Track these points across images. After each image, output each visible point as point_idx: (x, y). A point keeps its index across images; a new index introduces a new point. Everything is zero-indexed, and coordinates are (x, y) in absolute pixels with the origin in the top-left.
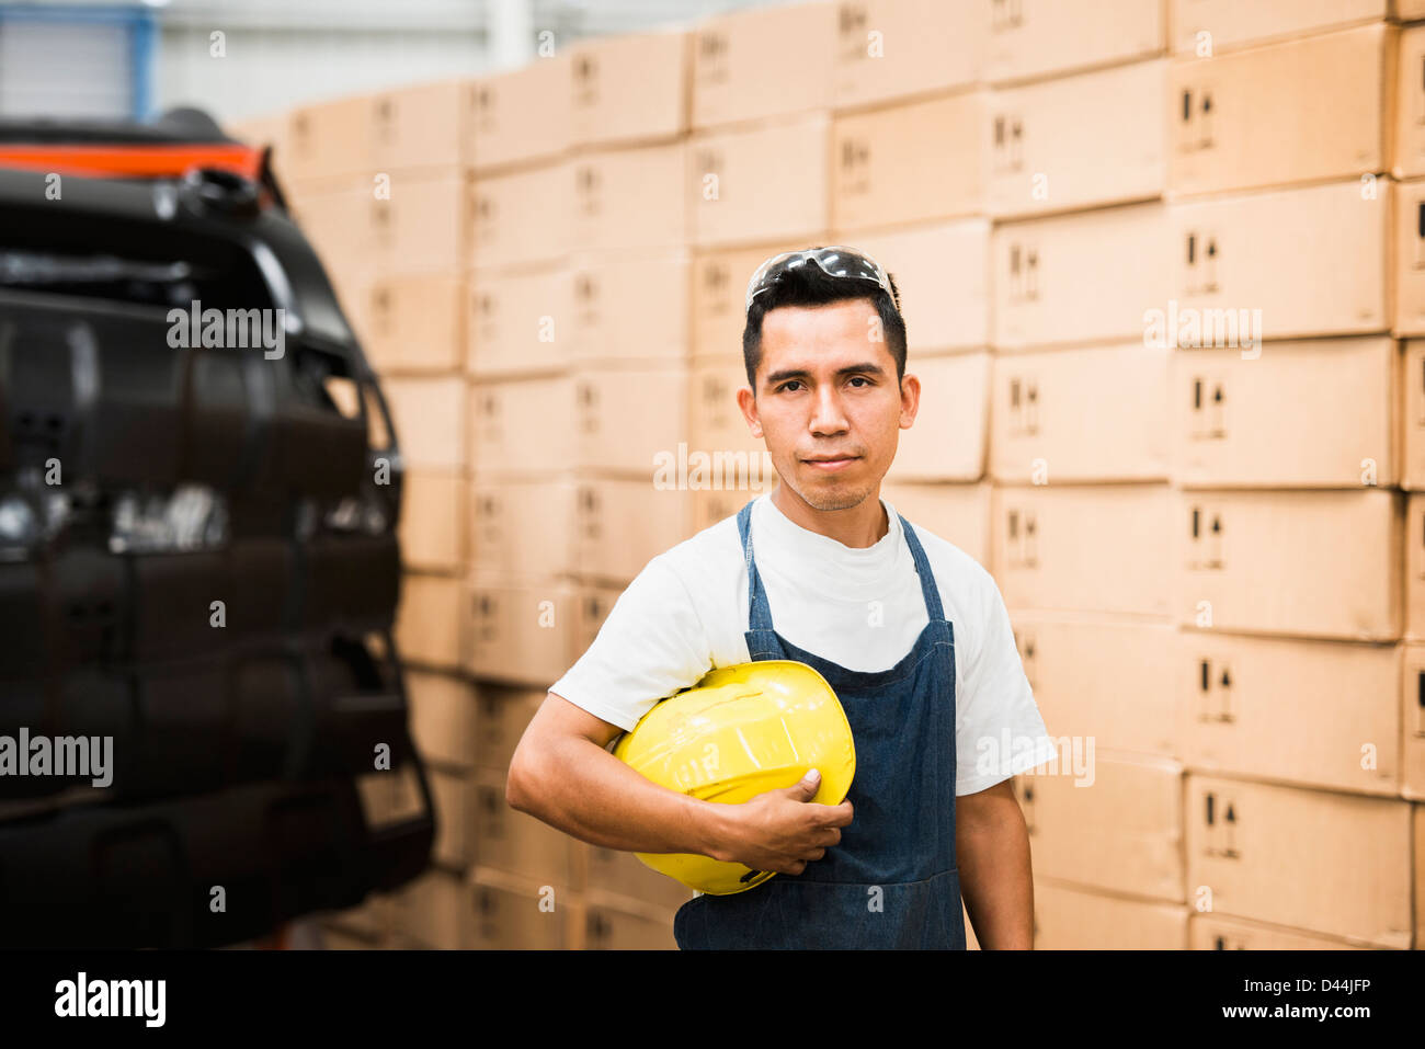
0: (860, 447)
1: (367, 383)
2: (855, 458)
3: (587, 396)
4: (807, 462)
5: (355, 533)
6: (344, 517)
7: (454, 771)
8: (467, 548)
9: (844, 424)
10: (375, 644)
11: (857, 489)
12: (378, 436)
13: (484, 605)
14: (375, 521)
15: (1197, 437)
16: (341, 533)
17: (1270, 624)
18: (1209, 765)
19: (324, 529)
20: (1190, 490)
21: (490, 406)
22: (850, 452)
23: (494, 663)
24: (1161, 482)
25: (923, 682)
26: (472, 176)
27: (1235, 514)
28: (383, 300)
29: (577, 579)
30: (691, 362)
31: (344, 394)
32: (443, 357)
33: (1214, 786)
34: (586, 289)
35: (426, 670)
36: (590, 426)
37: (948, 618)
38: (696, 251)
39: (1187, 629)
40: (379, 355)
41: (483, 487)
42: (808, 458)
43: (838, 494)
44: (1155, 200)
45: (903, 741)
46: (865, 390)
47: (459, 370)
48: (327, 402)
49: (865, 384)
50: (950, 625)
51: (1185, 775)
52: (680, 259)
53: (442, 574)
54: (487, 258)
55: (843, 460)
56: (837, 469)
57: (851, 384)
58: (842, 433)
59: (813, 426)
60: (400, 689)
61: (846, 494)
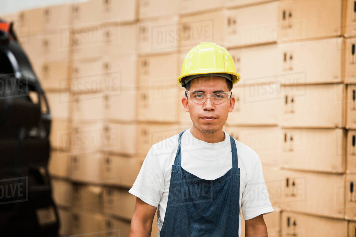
0: (217, 115)
1: (41, 93)
2: (216, 118)
3: (106, 98)
4: (202, 118)
5: (37, 138)
6: (33, 133)
7: (65, 209)
8: (70, 142)
9: (214, 108)
10: (42, 171)
11: (215, 127)
12: (44, 109)
13: (75, 160)
14: (43, 134)
15: (286, 112)
16: (33, 138)
17: (306, 167)
18: (288, 209)
19: (28, 137)
20: (284, 128)
21: (77, 101)
22: (214, 116)
23: (78, 176)
24: (275, 126)
25: (227, 185)
26: (73, 32)
27: (297, 135)
28: (46, 69)
29: (102, 152)
30: (138, 88)
31: (34, 97)
32: (63, 85)
33: (290, 215)
34: (106, 66)
35: (57, 178)
36: (107, 107)
37: (239, 167)
38: (139, 56)
39: (282, 169)
40: (45, 85)
41: (75, 124)
42: (202, 117)
43: (210, 128)
44: (274, 43)
45: (218, 201)
46: (220, 99)
47: (68, 90)
48: (29, 99)
49: (220, 97)
50: (239, 169)
51: (281, 212)
52: (134, 58)
53: (62, 150)
54: (77, 57)
55: (212, 118)
56: (210, 120)
57: (216, 97)
58: (212, 110)
59: (204, 108)
60: (49, 184)
61: (212, 128)
